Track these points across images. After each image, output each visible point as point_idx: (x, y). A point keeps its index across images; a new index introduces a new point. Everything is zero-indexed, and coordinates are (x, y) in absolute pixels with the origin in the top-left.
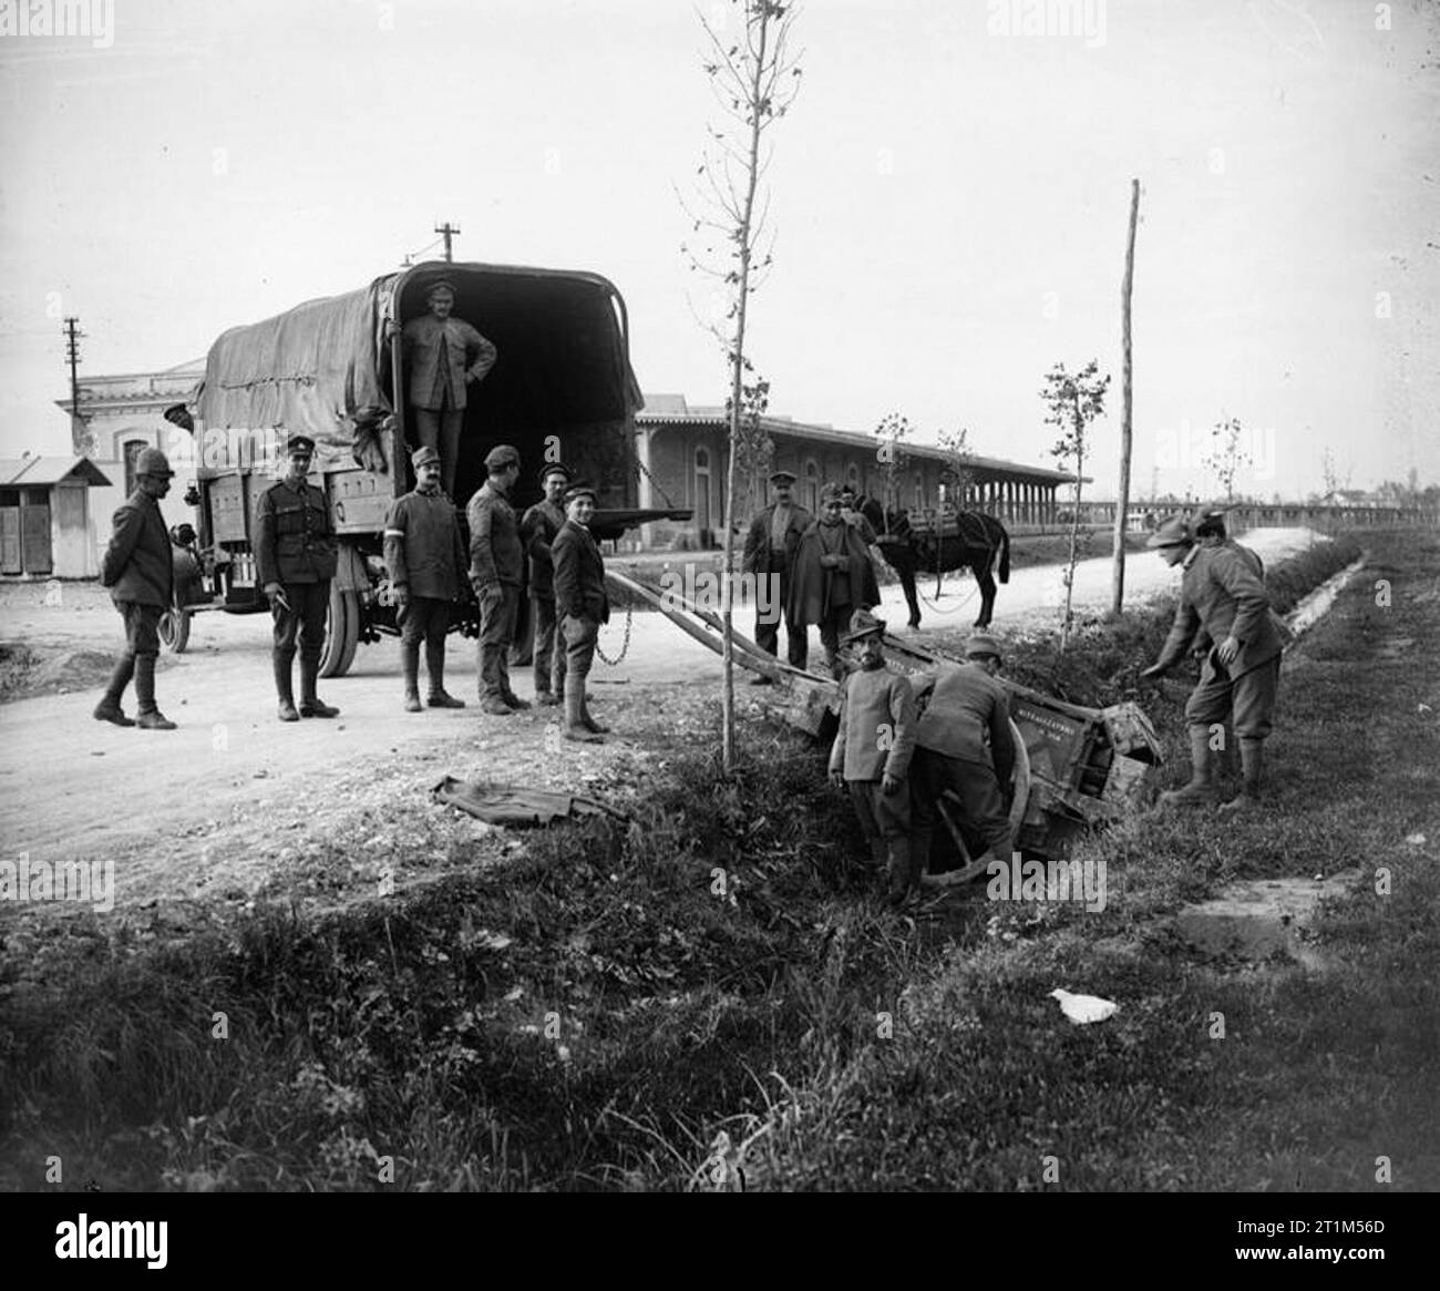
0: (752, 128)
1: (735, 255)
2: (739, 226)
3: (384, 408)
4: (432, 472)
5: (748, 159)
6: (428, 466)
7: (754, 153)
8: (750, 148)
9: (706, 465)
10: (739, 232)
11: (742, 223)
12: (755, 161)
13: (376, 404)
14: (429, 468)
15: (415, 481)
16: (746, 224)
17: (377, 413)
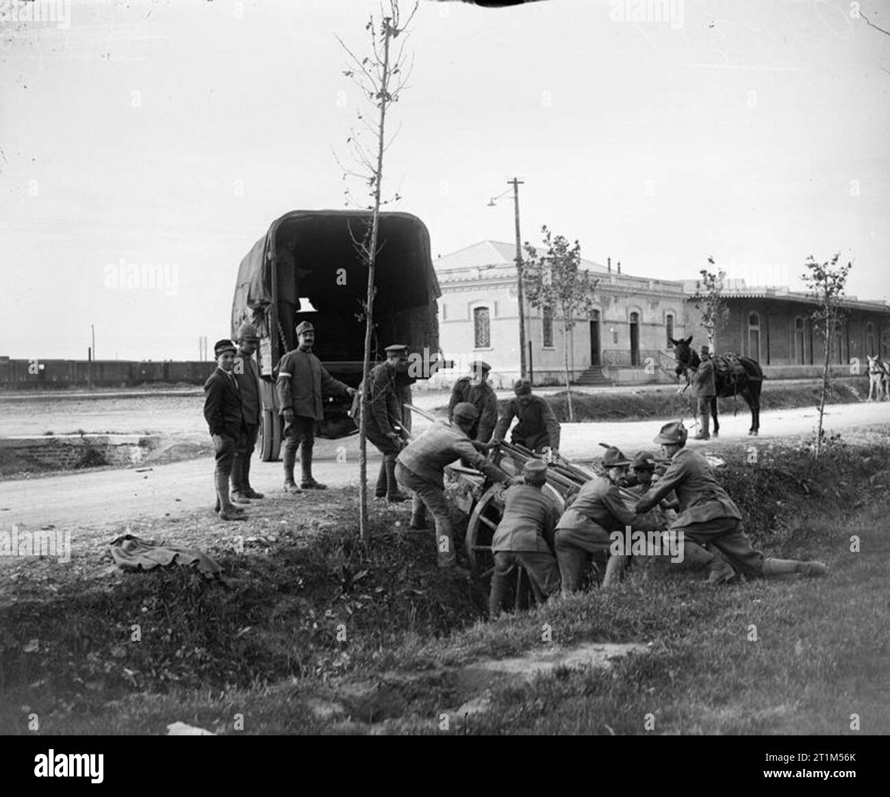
0: (380, 110)
1: (371, 195)
2: (372, 175)
3: (267, 300)
4: (308, 338)
5: (378, 131)
6: (305, 334)
7: (381, 127)
8: (379, 123)
9: (757, 324)
10: (373, 180)
11: (376, 173)
12: (382, 132)
13: (262, 298)
14: (306, 335)
15: (298, 343)
16: (379, 174)
17: (263, 303)
